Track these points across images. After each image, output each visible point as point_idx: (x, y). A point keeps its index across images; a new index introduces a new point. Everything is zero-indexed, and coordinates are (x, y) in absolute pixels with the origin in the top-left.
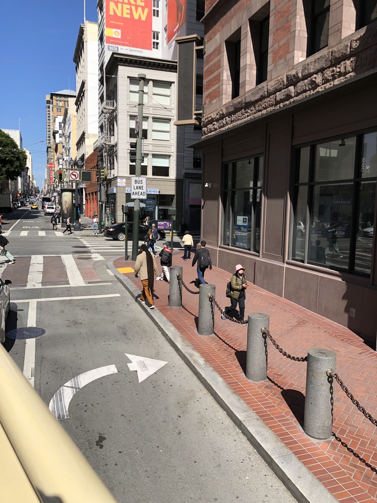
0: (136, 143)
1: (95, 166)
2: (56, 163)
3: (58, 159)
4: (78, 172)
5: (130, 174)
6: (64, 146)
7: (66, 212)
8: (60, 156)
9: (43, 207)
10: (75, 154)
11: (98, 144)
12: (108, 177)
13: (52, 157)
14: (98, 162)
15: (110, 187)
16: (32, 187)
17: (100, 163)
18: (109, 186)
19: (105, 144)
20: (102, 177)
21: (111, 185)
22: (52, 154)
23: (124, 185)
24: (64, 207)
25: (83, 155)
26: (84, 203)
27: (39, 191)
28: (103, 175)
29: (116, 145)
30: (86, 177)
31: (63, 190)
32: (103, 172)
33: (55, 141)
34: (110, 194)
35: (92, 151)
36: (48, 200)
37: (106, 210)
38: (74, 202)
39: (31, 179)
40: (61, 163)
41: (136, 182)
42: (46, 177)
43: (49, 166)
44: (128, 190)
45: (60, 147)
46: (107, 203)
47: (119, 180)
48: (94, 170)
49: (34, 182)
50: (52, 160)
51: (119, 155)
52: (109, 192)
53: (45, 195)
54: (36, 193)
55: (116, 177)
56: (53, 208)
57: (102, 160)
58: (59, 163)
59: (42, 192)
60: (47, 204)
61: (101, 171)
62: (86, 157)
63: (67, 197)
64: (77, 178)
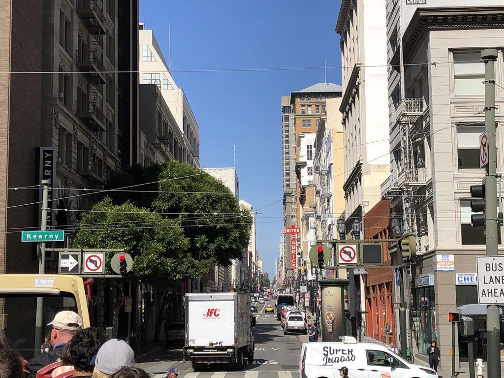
0: (484, 187)
1: (384, 230)
2: (302, 225)
3: (307, 217)
4: (355, 247)
5: (464, 243)
6: (318, 192)
7: (330, 330)
8: (310, 211)
10: (340, 207)
11: (391, 186)
12: (418, 253)
13: (294, 214)
14: (391, 220)
15: (421, 273)
17: (395, 223)
18: (418, 271)
19: (406, 185)
20: (404, 254)
21: (421, 269)
22: (294, 207)
23: (452, 267)
24: (327, 319)
26: (363, 309)
28: (408, 251)
29: (430, 185)
31: (325, 284)
32: (408, 244)
33: (300, 183)
35: (378, 199)
36: (289, 301)
37: (411, 321)
38: (346, 308)
39: (253, 259)
40: (312, 225)
41: (488, 267)
42: (282, 252)
43: (288, 231)
44: (461, 279)
45: (310, 194)
46: (414, 306)
47: (439, 258)
48: (384, 239)
50: (295, 220)
51: (439, 206)
52: (419, 283)
53: (281, 291)
54: (262, 285)
55: (434, 252)
56: (300, 319)
57: (401, 220)
58: (307, 224)
59: (274, 283)
61: (404, 241)
62: (366, 210)
63: (332, 297)
64: (353, 259)
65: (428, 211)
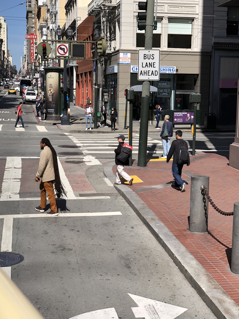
0: (146, 3)
1: (89, 37)
2: (38, 33)
3: (41, 28)
4: (67, 45)
5: (137, 46)
6: (48, 10)
7: (51, 100)
8: (44, 23)
9: (22, 93)
10: (63, 21)
11: (94, 5)
12: (107, 52)
13: (33, 26)
14: (94, 30)
15: (110, 65)
16: (7, 66)
17: (96, 32)
18: (108, 63)
19: (103, 5)
20: (99, 51)
21: (110, 62)
22: (33, 20)
23: (129, 61)
24: (49, 93)
25: (74, 22)
26: (75, 87)
27: (16, 71)
28: (101, 49)
29: (118, 6)
30: (77, 51)
31: (48, 70)
32: (101, 44)
33: (37, 3)
34: (109, 75)
35: (87, 16)
36: (28, 83)
37: (103, 96)
38: (61, 86)
39: (6, 55)
40: (44, 33)
41: (145, 57)
42: (25, 52)
43: (29, 37)
44: (133, 69)
45: (43, 11)
46: (105, 86)
47: (121, 55)
48: (89, 41)
49: (10, 59)
50: (34, 30)
51: (123, 20)
52: (109, 72)
53: (24, 77)
54: (12, 74)
55: (118, 51)
56: (34, 94)
57: (99, 28)
58: (42, 33)
59: (20, 72)
60: (26, 89)
61: (99, 42)
62: (78, 23)
63: (53, 79)
64: (66, 53)
65: (117, 23)
